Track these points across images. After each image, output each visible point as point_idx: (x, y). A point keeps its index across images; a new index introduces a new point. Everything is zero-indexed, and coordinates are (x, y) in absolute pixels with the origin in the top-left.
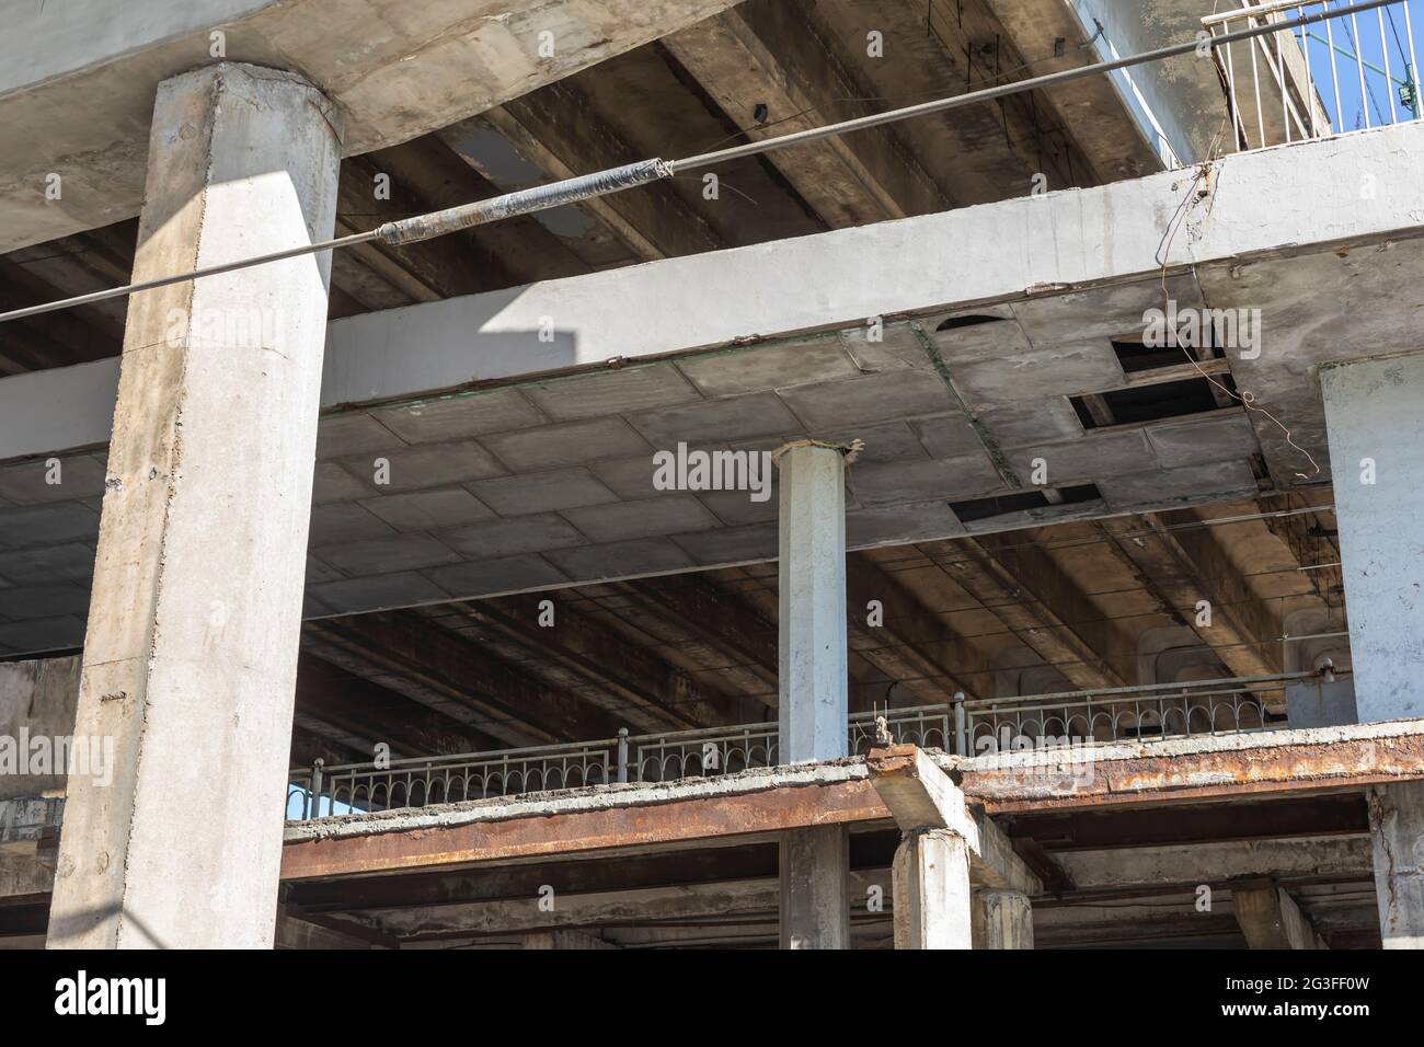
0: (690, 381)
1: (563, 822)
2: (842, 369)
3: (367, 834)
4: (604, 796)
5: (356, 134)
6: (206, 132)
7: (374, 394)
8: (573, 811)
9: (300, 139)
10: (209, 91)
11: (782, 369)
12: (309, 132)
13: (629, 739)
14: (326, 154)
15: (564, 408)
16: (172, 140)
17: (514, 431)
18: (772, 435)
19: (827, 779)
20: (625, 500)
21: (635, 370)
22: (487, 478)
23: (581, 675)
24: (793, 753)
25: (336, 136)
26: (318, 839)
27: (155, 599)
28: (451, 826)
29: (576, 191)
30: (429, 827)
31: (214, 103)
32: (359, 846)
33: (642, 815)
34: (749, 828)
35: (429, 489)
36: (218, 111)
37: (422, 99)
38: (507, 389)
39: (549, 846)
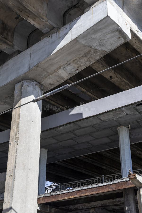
0: (100, 119)
1: (88, 190)
2: (123, 114)
3: (59, 194)
4: (93, 186)
5: (45, 88)
6: (21, 91)
7: (54, 126)
8: (89, 188)
9: (35, 90)
10: (21, 85)
11: (114, 115)
12: (36, 89)
13: (104, 176)
14: (40, 92)
15: (82, 126)
16: (17, 92)
17: (76, 130)
18: (116, 126)
19: (127, 180)
20: (97, 139)
21: (91, 118)
22: (75, 137)
23: (108, 167)
24: (123, 176)
25: (41, 89)
26: (53, 196)
27: (16, 160)
28: (71, 192)
29: (58, 91)
30: (68, 192)
31: (22, 86)
32: (58, 196)
33: (99, 188)
34: (116, 189)
35: (67, 140)
36: (23, 87)
37: (53, 82)
38: (73, 123)
39: (86, 194)
